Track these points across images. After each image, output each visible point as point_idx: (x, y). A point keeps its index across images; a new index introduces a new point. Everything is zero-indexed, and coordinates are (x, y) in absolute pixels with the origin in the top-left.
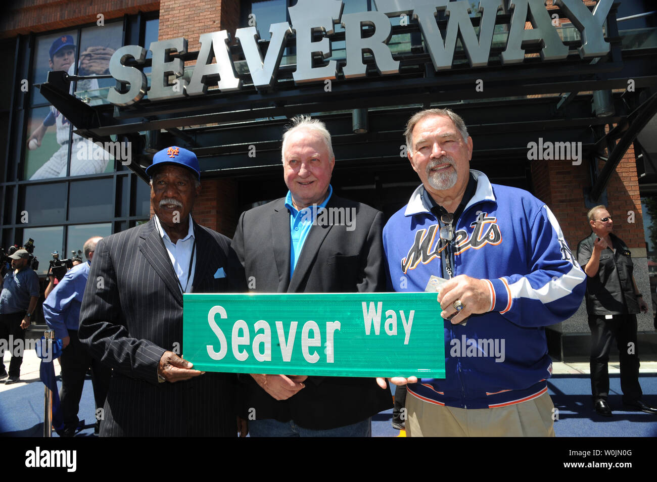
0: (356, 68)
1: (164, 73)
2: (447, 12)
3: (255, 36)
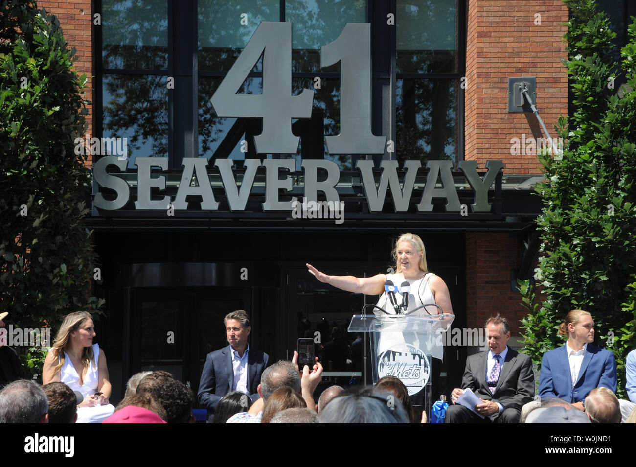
1: (151, 187)
2: (382, 166)
3: (232, 167)
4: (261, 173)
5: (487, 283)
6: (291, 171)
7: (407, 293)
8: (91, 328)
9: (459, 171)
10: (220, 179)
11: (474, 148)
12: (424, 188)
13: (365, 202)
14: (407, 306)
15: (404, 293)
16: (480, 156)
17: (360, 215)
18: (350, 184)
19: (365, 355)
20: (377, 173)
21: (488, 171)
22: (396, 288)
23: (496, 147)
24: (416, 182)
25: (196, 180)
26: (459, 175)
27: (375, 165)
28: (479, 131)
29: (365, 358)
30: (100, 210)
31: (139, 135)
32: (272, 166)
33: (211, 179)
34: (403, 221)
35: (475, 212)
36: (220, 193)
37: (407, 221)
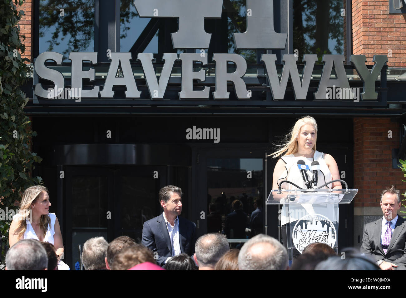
0: (222, 93)
1: (83, 78)
2: (284, 60)
3: (153, 60)
4: (178, 66)
5: (373, 161)
6: (204, 64)
7: (316, 171)
8: (47, 199)
9: (350, 64)
10: (142, 71)
11: (361, 44)
12: (320, 78)
13: (269, 91)
14: (317, 182)
15: (314, 171)
16: (366, 51)
17: (264, 103)
18: (256, 75)
19: (266, 224)
20: (280, 66)
21: (375, 64)
22: (307, 166)
23: (379, 44)
24: (313, 73)
25: (121, 71)
26: (350, 68)
27: (277, 59)
28: (365, 29)
29: (266, 227)
30: (39, 98)
31: (59, 32)
32: (188, 60)
33: (134, 71)
34: (301, 108)
35: (364, 100)
36: (141, 84)
37: (304, 108)
